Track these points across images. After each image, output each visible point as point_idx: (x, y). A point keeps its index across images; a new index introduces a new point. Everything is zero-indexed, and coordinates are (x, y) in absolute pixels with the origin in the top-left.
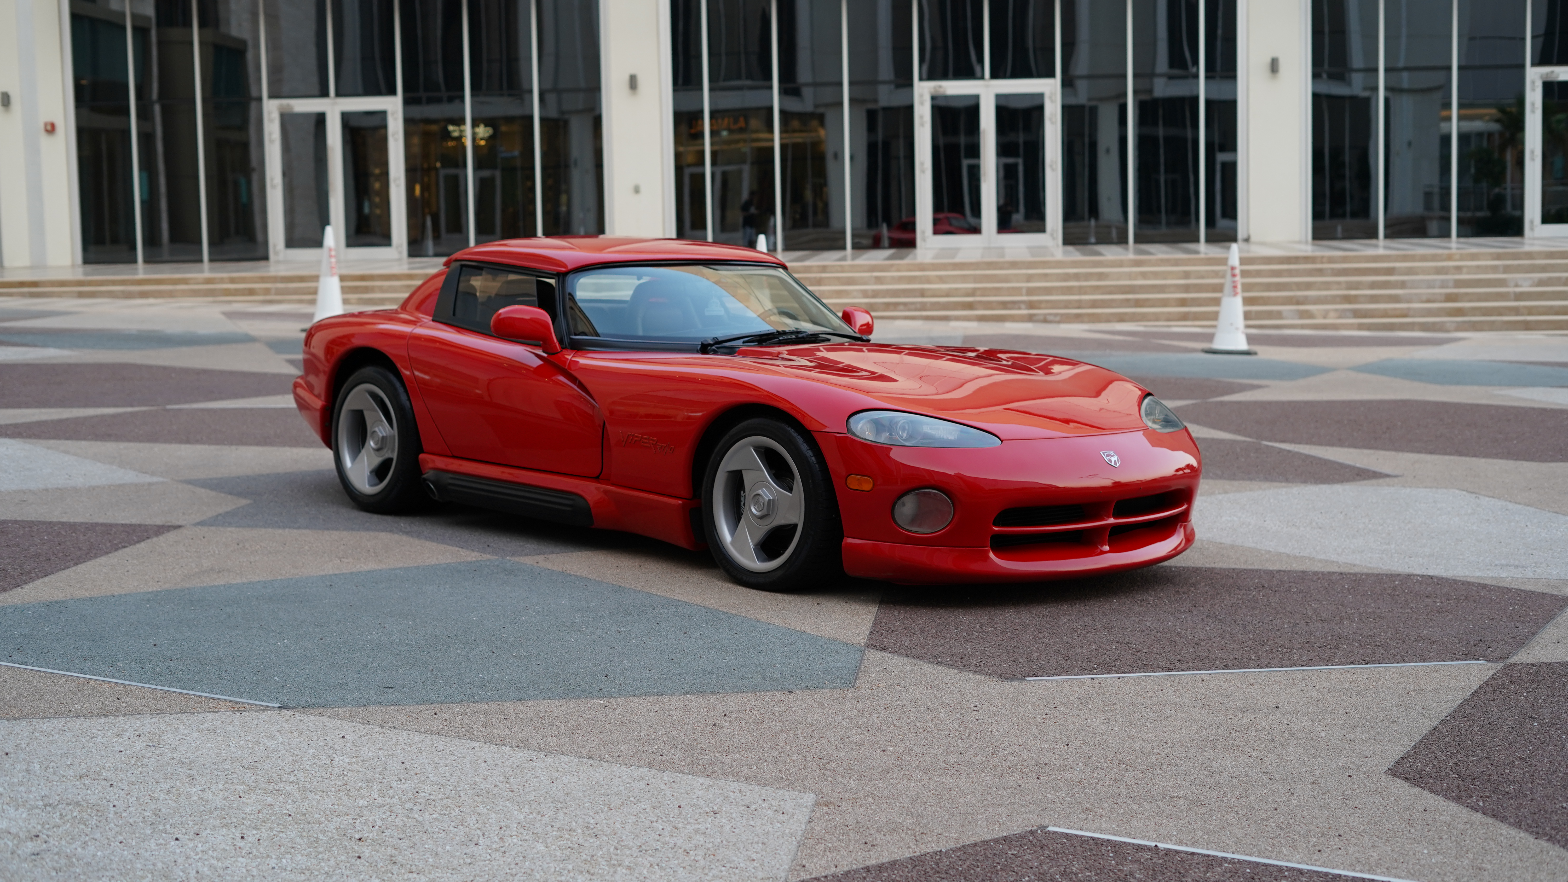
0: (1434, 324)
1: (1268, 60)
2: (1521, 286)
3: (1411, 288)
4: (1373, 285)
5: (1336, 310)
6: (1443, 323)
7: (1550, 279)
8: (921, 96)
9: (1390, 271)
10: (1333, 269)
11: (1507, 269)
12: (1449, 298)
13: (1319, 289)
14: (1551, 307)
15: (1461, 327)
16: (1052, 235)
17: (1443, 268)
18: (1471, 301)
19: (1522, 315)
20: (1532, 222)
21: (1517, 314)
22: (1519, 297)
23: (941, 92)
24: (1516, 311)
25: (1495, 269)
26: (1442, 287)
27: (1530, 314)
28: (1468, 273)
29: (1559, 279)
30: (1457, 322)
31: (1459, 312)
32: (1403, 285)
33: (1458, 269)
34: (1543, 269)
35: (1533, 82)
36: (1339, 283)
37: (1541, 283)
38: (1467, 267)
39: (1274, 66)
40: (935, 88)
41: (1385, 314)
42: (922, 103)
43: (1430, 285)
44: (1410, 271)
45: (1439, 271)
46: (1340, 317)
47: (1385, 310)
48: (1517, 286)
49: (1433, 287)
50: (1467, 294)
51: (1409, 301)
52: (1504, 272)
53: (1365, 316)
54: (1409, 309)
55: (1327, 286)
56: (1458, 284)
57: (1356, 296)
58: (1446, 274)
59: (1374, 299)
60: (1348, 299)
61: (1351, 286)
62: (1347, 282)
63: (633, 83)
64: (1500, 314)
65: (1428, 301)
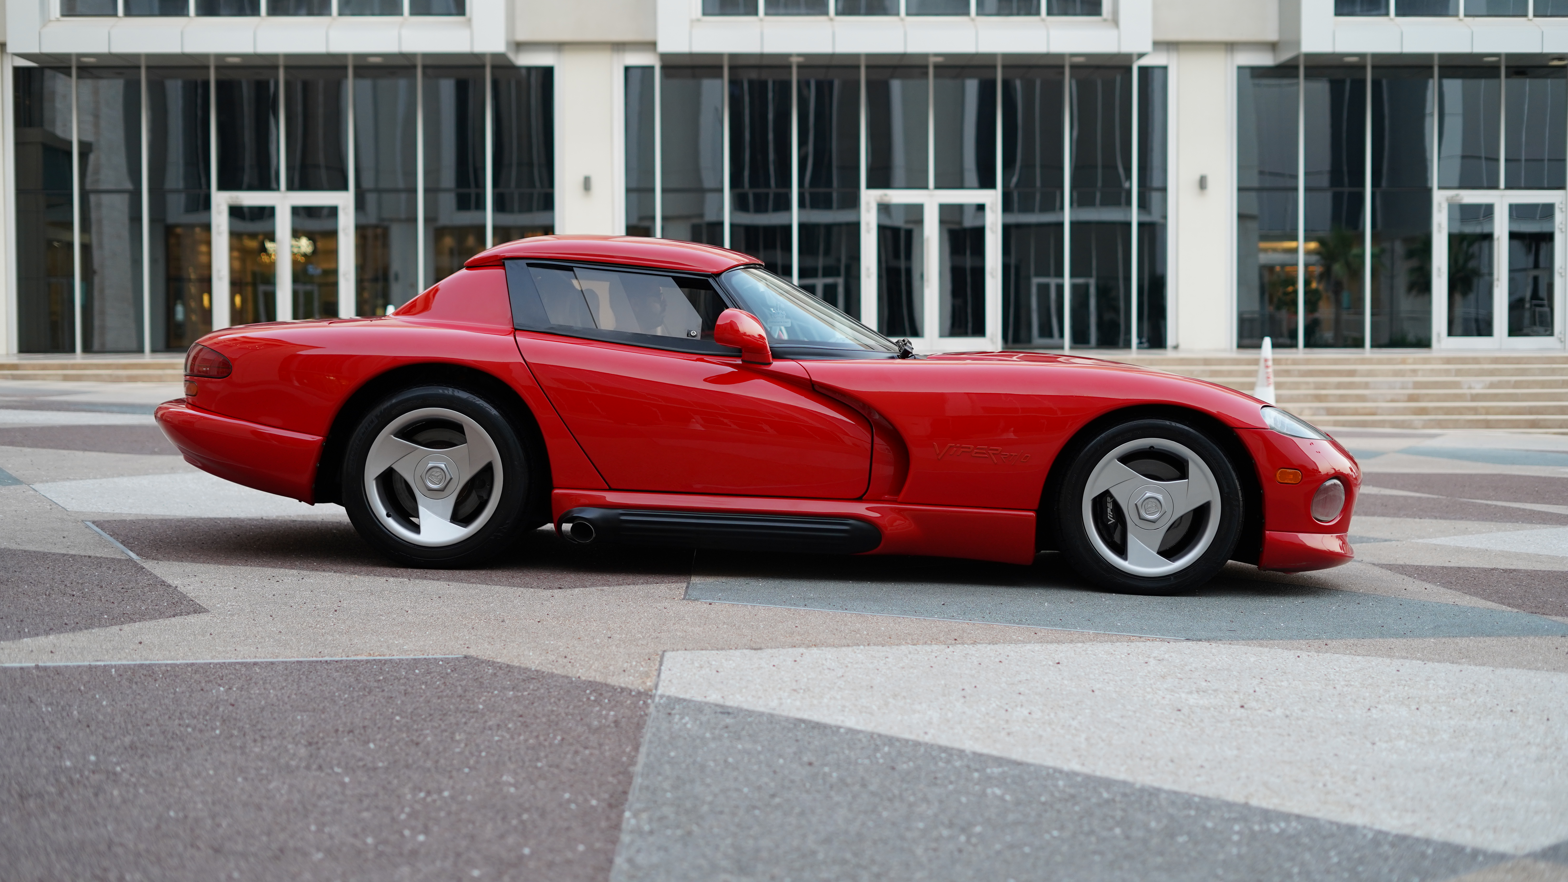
0: (1403, 421)
1: (1197, 177)
2: (1474, 388)
3: (1374, 388)
4: (1339, 386)
5: (1310, 408)
6: (1411, 421)
7: (1500, 382)
8: (868, 204)
9: (1352, 373)
10: (1299, 371)
11: (1458, 373)
12: (1412, 398)
13: (1290, 389)
14: (1507, 408)
15: (1427, 425)
16: (992, 340)
17: (1401, 370)
18: (1431, 401)
19: (1481, 414)
20: (1439, 335)
21: (1476, 414)
22: (1475, 398)
23: (886, 200)
24: (1475, 411)
25: (1447, 372)
26: (1403, 388)
27: (1487, 413)
28: (1423, 376)
29: (1508, 382)
30: (1425, 420)
31: (1423, 411)
32: (1366, 386)
33: (1414, 372)
34: (1492, 373)
35: (1440, 205)
36: (1307, 383)
37: (1492, 385)
38: (1423, 370)
39: (1202, 183)
40: (881, 196)
41: (1356, 412)
42: (868, 211)
43: (1391, 386)
44: (1370, 373)
45: (1397, 373)
46: (1314, 415)
47: (1356, 409)
48: (1470, 388)
49: (1394, 388)
50: (1427, 395)
51: (1375, 401)
52: (1456, 375)
53: (1337, 414)
54: (1377, 408)
55: (1296, 386)
56: (1417, 385)
57: (1326, 396)
58: (1403, 376)
59: (1343, 398)
60: (1318, 398)
61: (1318, 386)
62: (1315, 383)
63: (587, 184)
64: (1461, 414)
65: (1392, 401)
